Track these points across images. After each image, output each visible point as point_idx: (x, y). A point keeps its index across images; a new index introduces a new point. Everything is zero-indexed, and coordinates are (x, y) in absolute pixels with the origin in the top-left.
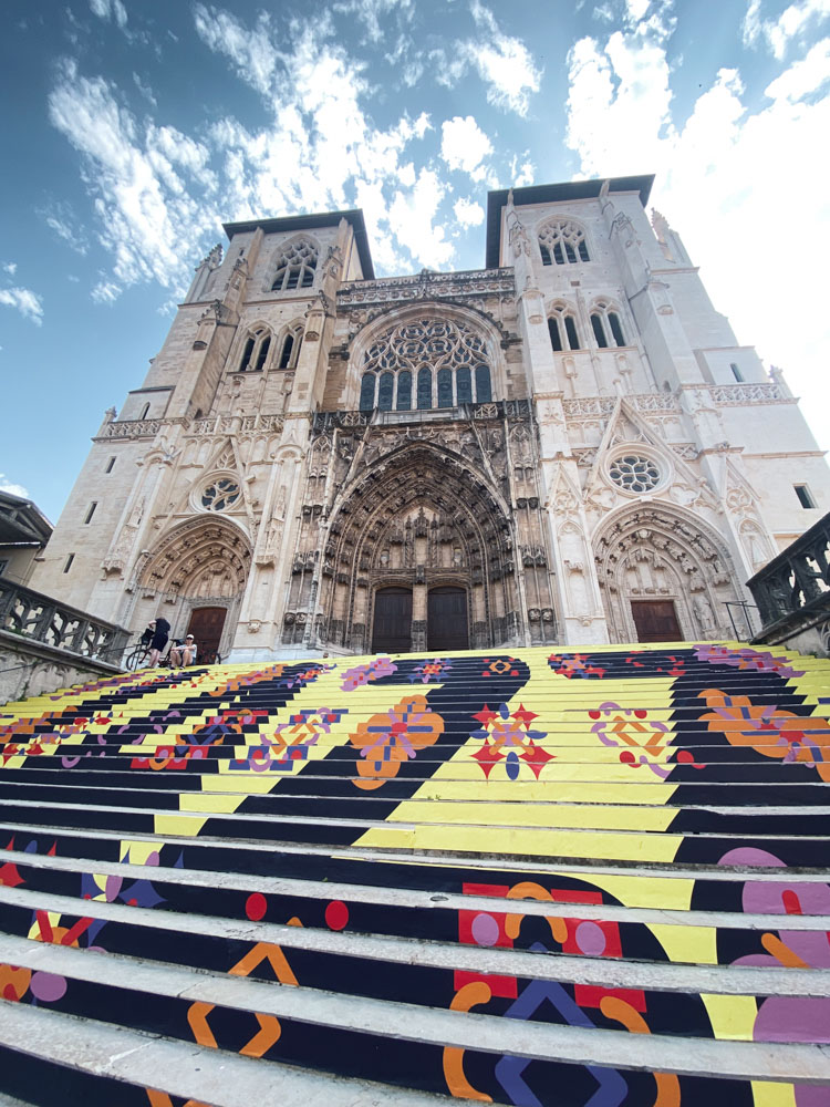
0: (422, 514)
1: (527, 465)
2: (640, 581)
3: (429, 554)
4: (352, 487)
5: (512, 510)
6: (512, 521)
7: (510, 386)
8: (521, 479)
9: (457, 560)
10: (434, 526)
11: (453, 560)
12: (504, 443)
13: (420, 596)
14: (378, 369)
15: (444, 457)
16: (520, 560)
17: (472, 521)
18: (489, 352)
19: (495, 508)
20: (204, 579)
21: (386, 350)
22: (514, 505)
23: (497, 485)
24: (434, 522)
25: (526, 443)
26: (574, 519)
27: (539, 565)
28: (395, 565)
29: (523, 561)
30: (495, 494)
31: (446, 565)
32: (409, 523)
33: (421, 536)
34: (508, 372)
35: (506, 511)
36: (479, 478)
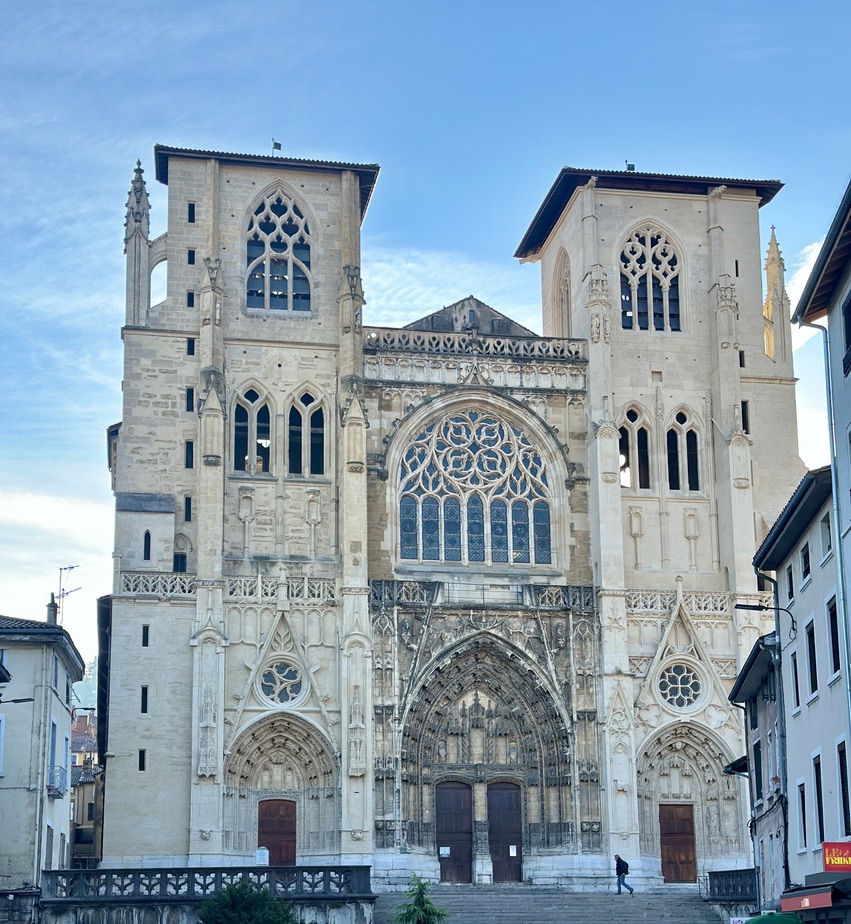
0: (476, 700)
1: (588, 672)
2: (669, 786)
3: (486, 747)
4: (420, 684)
5: (573, 723)
6: (572, 734)
7: (572, 548)
8: (582, 687)
9: (513, 756)
10: (490, 715)
11: (508, 754)
12: (567, 641)
13: (480, 793)
14: (420, 491)
16: (577, 775)
17: (530, 718)
18: (549, 481)
19: (556, 716)
20: (266, 768)
22: (575, 718)
23: (560, 692)
24: (490, 711)
25: (589, 644)
26: (625, 739)
27: (592, 780)
28: (452, 759)
29: (580, 776)
30: (558, 703)
31: (502, 762)
32: (464, 710)
33: (476, 726)
34: (572, 525)
35: (568, 724)
36: (542, 682)
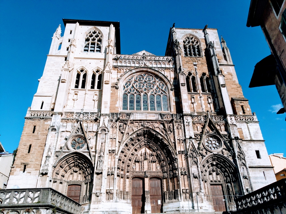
0: (146, 151)
1: (181, 139)
3: (149, 165)
4: (125, 143)
6: (177, 158)
7: (174, 106)
8: (179, 143)
11: (157, 168)
12: (174, 129)
13: (147, 181)
14: (129, 93)
15: (155, 133)
16: (180, 172)
17: (163, 155)
18: (167, 90)
19: (171, 153)
20: (72, 174)
21: (131, 85)
22: (178, 153)
23: (172, 145)
24: (150, 154)
25: (181, 131)
27: (185, 174)
28: (137, 170)
30: (171, 148)
31: (154, 170)
32: (141, 154)
33: (146, 159)
34: (173, 100)
36: (166, 142)
